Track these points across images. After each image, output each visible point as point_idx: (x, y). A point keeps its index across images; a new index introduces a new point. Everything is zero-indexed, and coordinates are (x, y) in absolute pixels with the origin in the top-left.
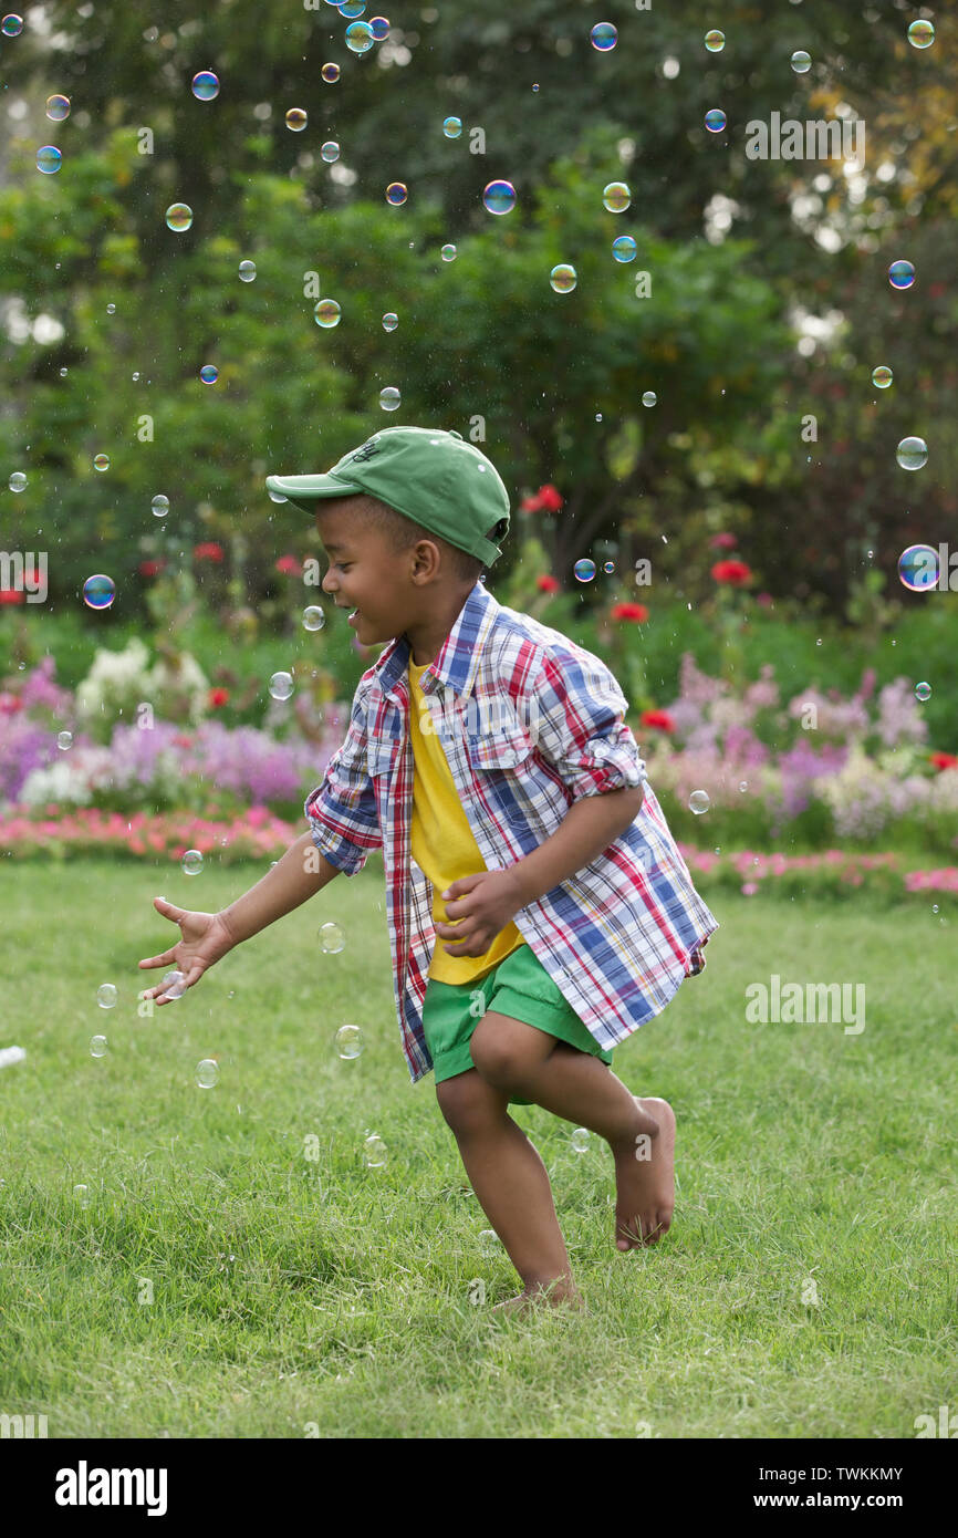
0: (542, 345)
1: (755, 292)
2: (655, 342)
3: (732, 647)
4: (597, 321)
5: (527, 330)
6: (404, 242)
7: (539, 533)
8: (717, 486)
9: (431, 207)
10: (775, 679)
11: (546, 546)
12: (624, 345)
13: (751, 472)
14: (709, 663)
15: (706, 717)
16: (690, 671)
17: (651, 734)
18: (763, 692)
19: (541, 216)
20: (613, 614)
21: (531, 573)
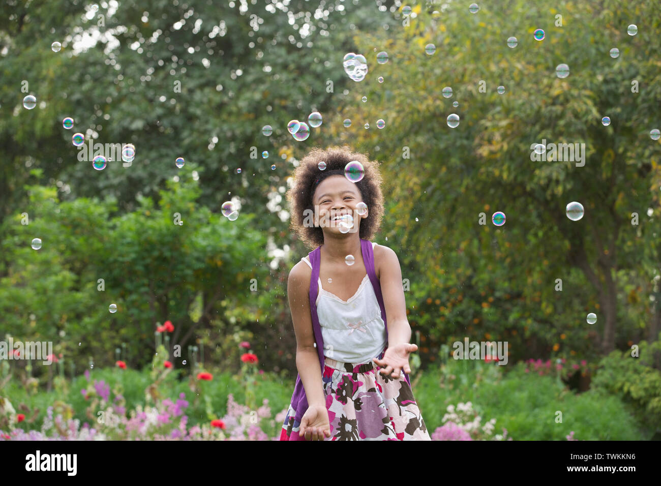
0: (163, 259)
1: (255, 236)
2: (212, 258)
3: (250, 391)
4: (186, 249)
5: (156, 254)
6: (101, 215)
7: (163, 342)
8: (238, 323)
9: (111, 199)
10: (269, 405)
11: (166, 348)
12: (198, 259)
13: (253, 317)
14: (240, 399)
15: (239, 422)
16: (231, 402)
17: (215, 430)
18: (264, 411)
19: (162, 203)
20: (197, 379)
21: (161, 359)
